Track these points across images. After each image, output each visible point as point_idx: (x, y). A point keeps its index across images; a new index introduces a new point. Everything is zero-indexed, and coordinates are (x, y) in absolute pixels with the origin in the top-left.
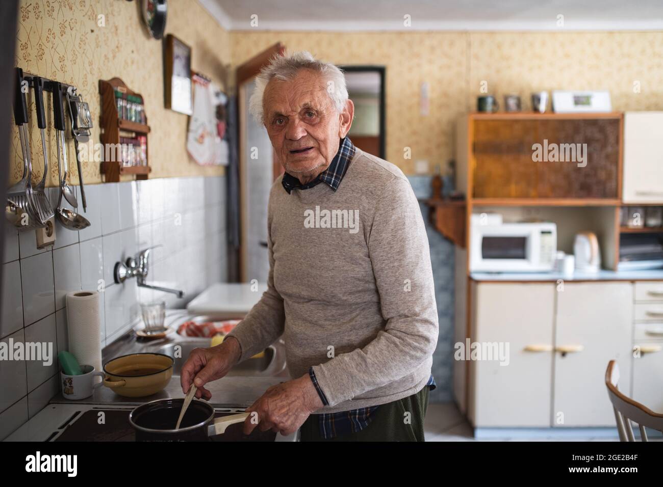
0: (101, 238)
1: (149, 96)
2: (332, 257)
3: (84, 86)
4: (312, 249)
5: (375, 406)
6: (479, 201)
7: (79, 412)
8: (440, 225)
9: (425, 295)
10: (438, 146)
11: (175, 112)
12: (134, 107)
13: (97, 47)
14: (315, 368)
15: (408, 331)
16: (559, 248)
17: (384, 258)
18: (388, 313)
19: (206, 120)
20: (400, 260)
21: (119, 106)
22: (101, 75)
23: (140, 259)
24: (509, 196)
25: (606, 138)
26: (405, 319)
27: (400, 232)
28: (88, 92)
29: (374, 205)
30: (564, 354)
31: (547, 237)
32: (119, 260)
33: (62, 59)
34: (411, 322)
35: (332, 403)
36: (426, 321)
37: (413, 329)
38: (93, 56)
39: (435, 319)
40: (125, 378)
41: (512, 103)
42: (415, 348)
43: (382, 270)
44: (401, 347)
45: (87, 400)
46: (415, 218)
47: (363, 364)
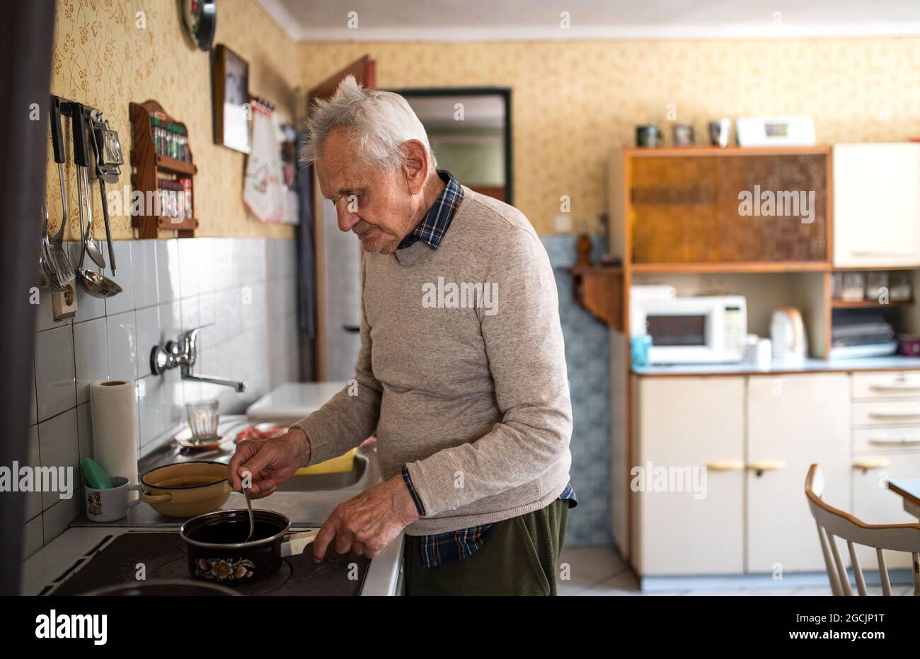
0: (134, 312)
1: (194, 126)
2: (437, 335)
3: (111, 110)
4: (413, 325)
5: (488, 525)
6: (641, 268)
7: (111, 536)
8: (588, 301)
9: (554, 379)
10: (585, 195)
11: (227, 148)
12: (175, 139)
13: (127, 60)
14: (410, 466)
15: (532, 424)
16: (751, 331)
17: (499, 332)
18: (506, 403)
19: (268, 160)
20: (521, 334)
21: (156, 137)
22: (133, 97)
23: (185, 342)
24: (681, 260)
25: (809, 179)
26: (528, 408)
27: (518, 298)
28: (116, 118)
29: (484, 264)
30: (759, 473)
31: (734, 315)
32: (156, 343)
33: (83, 74)
34: (537, 412)
35: (430, 512)
36: (556, 413)
37: (540, 421)
38: (122, 71)
39: (568, 410)
40: (170, 491)
41: (683, 134)
42: (540, 445)
43: (497, 347)
44: (523, 441)
45: (121, 521)
46: (538, 279)
47: (473, 461)
